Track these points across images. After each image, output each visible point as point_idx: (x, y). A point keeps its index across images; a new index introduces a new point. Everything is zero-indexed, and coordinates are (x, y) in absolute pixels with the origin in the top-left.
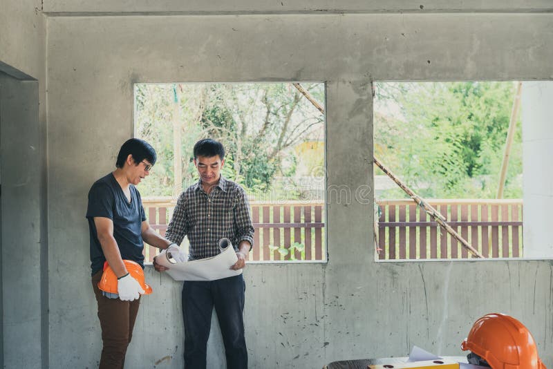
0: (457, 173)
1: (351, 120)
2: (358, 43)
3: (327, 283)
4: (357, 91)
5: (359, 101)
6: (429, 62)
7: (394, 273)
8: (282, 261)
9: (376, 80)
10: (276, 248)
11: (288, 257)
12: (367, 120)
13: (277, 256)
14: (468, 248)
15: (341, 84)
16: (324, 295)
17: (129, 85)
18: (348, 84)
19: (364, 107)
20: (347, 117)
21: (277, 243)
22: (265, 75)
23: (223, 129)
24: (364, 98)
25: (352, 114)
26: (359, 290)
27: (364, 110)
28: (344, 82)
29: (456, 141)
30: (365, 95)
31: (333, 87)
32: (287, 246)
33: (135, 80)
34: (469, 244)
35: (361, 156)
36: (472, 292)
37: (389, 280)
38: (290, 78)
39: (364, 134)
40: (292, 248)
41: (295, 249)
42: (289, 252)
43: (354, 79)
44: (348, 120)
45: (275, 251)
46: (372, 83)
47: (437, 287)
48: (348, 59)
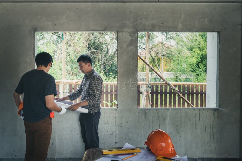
0: (201, 71)
1: (128, 48)
2: (132, 15)
3: (117, 117)
4: (131, 36)
5: (132, 40)
6: (162, 24)
7: (146, 113)
8: (109, 108)
9: (139, 31)
10: (107, 102)
11: (111, 106)
12: (135, 49)
13: (107, 106)
14: (189, 104)
15: (124, 33)
16: (116, 122)
17: (33, 32)
18: (127, 33)
19: (134, 42)
20: (126, 47)
21: (107, 100)
22: (91, 29)
23: (98, 51)
24: (134, 39)
25: (128, 46)
26: (130, 120)
27: (134, 44)
28: (125, 32)
29: (198, 57)
30: (134, 37)
31: (120, 34)
32: (111, 101)
33: (35, 30)
34: (190, 102)
35: (132, 64)
36: (179, 121)
37: (143, 116)
38: (102, 30)
39: (133, 54)
40: (113, 103)
41: (115, 103)
42: (112, 104)
43: (130, 30)
44: (127, 48)
45: (106, 103)
46: (137, 32)
47: (164, 120)
48: (127, 22)
